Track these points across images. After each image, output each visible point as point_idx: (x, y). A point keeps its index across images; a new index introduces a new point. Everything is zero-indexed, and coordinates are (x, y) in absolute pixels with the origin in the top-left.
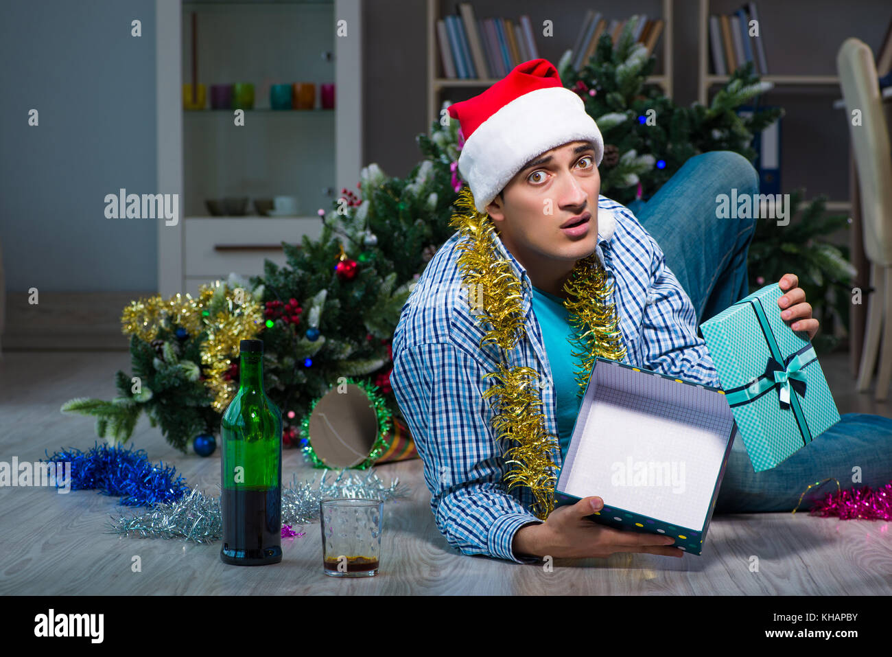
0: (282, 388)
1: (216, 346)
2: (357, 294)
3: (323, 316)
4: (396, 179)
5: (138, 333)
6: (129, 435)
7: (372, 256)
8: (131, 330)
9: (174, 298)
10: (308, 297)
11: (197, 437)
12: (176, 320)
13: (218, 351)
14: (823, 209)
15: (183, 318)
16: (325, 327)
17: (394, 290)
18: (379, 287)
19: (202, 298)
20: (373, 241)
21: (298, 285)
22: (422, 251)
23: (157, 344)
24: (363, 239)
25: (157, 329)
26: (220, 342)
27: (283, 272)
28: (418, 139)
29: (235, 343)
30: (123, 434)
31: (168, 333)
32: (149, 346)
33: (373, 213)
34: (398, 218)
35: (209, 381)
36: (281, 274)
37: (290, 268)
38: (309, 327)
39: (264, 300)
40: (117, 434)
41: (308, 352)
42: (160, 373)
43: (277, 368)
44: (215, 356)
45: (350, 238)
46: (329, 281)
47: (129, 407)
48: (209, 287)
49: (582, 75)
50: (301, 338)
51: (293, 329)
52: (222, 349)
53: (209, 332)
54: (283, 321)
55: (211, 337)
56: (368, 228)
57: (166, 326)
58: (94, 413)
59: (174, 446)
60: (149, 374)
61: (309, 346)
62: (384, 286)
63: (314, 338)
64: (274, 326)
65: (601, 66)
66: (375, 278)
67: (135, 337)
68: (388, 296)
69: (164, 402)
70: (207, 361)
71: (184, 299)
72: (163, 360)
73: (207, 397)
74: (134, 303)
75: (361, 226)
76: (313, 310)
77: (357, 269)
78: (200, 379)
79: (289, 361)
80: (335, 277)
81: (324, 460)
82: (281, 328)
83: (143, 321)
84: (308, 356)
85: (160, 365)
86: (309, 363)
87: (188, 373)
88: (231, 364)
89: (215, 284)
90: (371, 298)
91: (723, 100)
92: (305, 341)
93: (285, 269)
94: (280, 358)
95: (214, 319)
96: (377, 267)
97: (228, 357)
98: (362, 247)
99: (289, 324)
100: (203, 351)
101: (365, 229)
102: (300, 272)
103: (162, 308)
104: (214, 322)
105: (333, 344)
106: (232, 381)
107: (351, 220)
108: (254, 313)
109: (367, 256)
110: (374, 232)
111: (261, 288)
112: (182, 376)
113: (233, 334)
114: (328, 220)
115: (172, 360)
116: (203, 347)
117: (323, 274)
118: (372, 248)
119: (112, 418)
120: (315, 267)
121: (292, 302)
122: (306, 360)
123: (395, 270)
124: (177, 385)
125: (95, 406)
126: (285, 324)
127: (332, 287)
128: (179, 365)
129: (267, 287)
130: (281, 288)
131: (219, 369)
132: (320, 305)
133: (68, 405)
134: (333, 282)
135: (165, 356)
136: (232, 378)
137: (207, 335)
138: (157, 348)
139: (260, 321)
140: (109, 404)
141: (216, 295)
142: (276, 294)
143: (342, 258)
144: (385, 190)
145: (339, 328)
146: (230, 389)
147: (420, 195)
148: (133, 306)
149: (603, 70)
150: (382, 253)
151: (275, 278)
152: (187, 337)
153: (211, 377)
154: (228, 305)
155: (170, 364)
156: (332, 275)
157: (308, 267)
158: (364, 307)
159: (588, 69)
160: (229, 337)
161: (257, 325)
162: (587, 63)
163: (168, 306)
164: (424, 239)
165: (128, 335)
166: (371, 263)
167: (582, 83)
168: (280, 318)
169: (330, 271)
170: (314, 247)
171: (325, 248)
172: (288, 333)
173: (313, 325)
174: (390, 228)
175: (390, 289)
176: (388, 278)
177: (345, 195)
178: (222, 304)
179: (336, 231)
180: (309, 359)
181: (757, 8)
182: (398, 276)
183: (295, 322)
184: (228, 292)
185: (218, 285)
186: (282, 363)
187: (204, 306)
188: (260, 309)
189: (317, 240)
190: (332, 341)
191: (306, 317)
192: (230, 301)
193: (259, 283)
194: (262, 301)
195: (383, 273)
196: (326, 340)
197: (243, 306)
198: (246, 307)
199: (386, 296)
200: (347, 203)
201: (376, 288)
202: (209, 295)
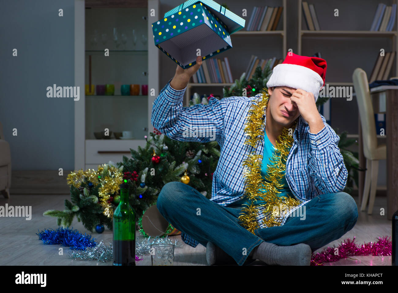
1: (104, 189)
2: (160, 169)
3: (146, 178)
5: (73, 185)
6: (70, 224)
7: (166, 154)
8: (71, 183)
9: (88, 171)
10: (141, 170)
11: (97, 226)
12: (88, 179)
13: (106, 191)
14: (346, 137)
15: (91, 178)
16: (147, 182)
17: (175, 168)
18: (169, 166)
19: (98, 171)
20: (166, 148)
21: (136, 166)
22: (186, 152)
23: (81, 189)
24: (162, 147)
25: (81, 183)
26: (106, 188)
27: (130, 161)
29: (112, 188)
30: (68, 224)
31: (85, 184)
32: (78, 189)
35: (102, 203)
36: (129, 161)
37: (133, 159)
38: (141, 182)
39: (123, 172)
40: (65, 224)
41: (141, 192)
42: (82, 200)
44: (104, 193)
45: (157, 147)
46: (148, 164)
47: (70, 213)
48: (102, 166)
49: (249, 83)
50: (138, 187)
51: (135, 183)
52: (107, 191)
53: (102, 184)
54: (131, 180)
55: (103, 186)
56: (164, 143)
57: (84, 182)
58: (56, 216)
59: (88, 229)
60: (78, 200)
61: (141, 190)
62: (171, 166)
63: (143, 187)
64: (127, 182)
65: (257, 79)
66: (167, 163)
67: (72, 186)
68: (172, 170)
69: (84, 212)
70: (101, 195)
71: (92, 171)
72: (83, 195)
73: (101, 210)
74: (72, 172)
75: (162, 142)
76: (143, 175)
77: (160, 159)
78: (98, 203)
79: (133, 196)
80: (151, 163)
81: (148, 234)
82: (130, 182)
83: (76, 179)
84: (141, 194)
85: (82, 197)
86: (141, 197)
87: (93, 200)
88: (110, 197)
89: (104, 165)
90: (166, 171)
92: (139, 188)
93: (131, 160)
95: (103, 179)
96: (168, 159)
97: (109, 194)
98: (162, 151)
99: (134, 180)
100: (99, 191)
101: (163, 144)
102: (138, 160)
103: (83, 174)
104: (103, 180)
105: (150, 189)
106: (111, 203)
107: (158, 140)
108: (120, 177)
109: (164, 154)
110: (167, 145)
111: (122, 167)
112: (91, 201)
113: (111, 185)
114: (148, 140)
115: (87, 195)
116: (99, 190)
117: (146, 161)
118: (166, 151)
119: (64, 218)
120: (143, 158)
121: (135, 172)
122: (140, 195)
123: (175, 160)
124: (89, 205)
125: (57, 213)
127: (150, 167)
128: (90, 197)
129: (124, 166)
130: (130, 167)
131: (106, 198)
132: (145, 174)
133: (46, 213)
134: (151, 165)
135: (84, 193)
136: (111, 202)
137: (101, 185)
138: (81, 190)
139: (122, 180)
140: (62, 213)
141: (104, 169)
142: (128, 169)
143: (154, 155)
145: (153, 183)
146: (110, 207)
148: (71, 173)
149: (258, 81)
150: (170, 153)
151: (127, 163)
152: (93, 186)
153: (102, 202)
154: (109, 173)
155: (86, 196)
156: (150, 162)
157: (140, 158)
158: (163, 175)
159: (252, 80)
160: (109, 186)
161: (120, 181)
162: (251, 78)
163: (85, 174)
164: (187, 148)
165: (69, 185)
166: (165, 157)
167: (250, 86)
168: (130, 179)
169: (149, 160)
170: (143, 151)
171: (147, 151)
172: (133, 184)
173: (143, 182)
174: (173, 143)
175: (173, 167)
176: (172, 163)
177: (155, 131)
178: (106, 174)
179: (151, 144)
180: (141, 195)
181: (321, 54)
182: (176, 162)
183: (135, 180)
184: (109, 168)
185: (105, 165)
186: (130, 196)
187: (100, 174)
188: (122, 175)
189: (144, 148)
190: (150, 188)
191: (140, 178)
192: (110, 172)
193: (121, 164)
194: (122, 172)
195: (170, 161)
196: (148, 187)
197: (115, 174)
198: (116, 175)
199: (171, 170)
200: (156, 133)
201: (167, 167)
202: (101, 170)
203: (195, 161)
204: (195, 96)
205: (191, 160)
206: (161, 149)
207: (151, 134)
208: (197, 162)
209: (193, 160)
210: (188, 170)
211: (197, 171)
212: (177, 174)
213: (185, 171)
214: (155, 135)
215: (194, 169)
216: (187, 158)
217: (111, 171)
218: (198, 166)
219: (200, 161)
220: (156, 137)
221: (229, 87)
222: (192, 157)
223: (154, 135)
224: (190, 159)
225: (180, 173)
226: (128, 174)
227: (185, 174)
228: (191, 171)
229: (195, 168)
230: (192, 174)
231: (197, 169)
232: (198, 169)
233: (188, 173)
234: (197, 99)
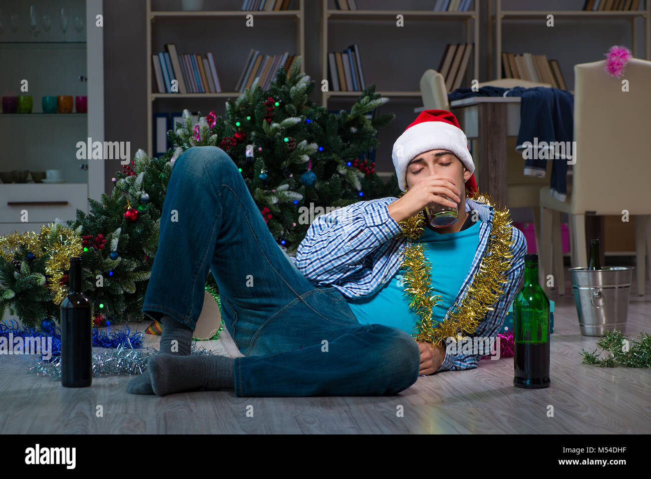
0: (94, 290)
1: (55, 263)
2: (138, 230)
3: (119, 244)
7: (147, 206)
9: (26, 234)
10: (109, 233)
11: (43, 321)
12: (27, 248)
13: (56, 266)
15: (32, 246)
16: (121, 251)
18: (152, 226)
19: (42, 233)
20: (146, 196)
21: (102, 225)
23: (16, 263)
24: (140, 196)
25: (14, 254)
26: (57, 261)
27: (89, 217)
29: (66, 262)
31: (22, 256)
32: (11, 264)
33: (145, 180)
34: (161, 183)
35: (51, 285)
36: (87, 218)
37: (93, 215)
38: (111, 252)
39: (82, 235)
41: (111, 267)
42: (19, 281)
43: (91, 277)
44: (54, 269)
45: (132, 195)
46: (120, 222)
47: (0, 302)
48: (47, 227)
49: (269, 93)
50: (105, 258)
51: (100, 253)
52: (59, 265)
53: (49, 255)
54: (94, 247)
55: (52, 258)
56: (143, 189)
57: (21, 251)
60: (12, 282)
61: (111, 263)
62: (155, 225)
63: (114, 258)
64: (89, 251)
65: (280, 87)
66: (150, 220)
69: (21, 299)
70: (49, 273)
71: (31, 234)
72: (20, 273)
73: (51, 296)
75: (139, 188)
76: (113, 240)
77: (139, 214)
78: (45, 284)
79: (98, 273)
80: (124, 220)
84: (111, 269)
85: (19, 276)
86: (111, 274)
87: (38, 280)
88: (64, 274)
90: (147, 233)
91: (357, 108)
92: (109, 260)
93: (90, 215)
94: (93, 271)
95: (51, 246)
96: (150, 213)
97: (62, 270)
98: (140, 201)
99: (98, 248)
100: (46, 266)
101: (141, 190)
102: (104, 217)
103: (18, 240)
104: (51, 248)
105: (126, 262)
106: (65, 285)
107: (132, 184)
108: (77, 243)
109: (144, 207)
110: (147, 192)
111: (80, 227)
112: (35, 283)
114: (118, 185)
115: (26, 272)
116: (46, 264)
117: (116, 218)
118: (146, 202)
120: (110, 213)
122: (109, 272)
124: (30, 288)
126: (95, 250)
127: (124, 226)
128: (32, 276)
129: (84, 227)
130: (91, 227)
131: (57, 277)
132: (117, 237)
134: (123, 223)
135: (22, 270)
136: (65, 283)
137: (49, 257)
138: (16, 265)
139: (81, 247)
141: (52, 232)
142: (89, 230)
143: (128, 209)
144: (151, 166)
146: (64, 290)
149: (282, 90)
150: (153, 206)
152: (34, 258)
153: (52, 283)
154: (60, 237)
155: (26, 275)
156: (122, 219)
157: (106, 213)
158: (142, 239)
159: (272, 90)
161: (79, 250)
162: (271, 86)
163: (22, 239)
166: (146, 211)
167: (271, 98)
168: (92, 246)
169: (121, 216)
170: (110, 202)
171: (117, 202)
172: (98, 255)
173: (114, 250)
174: (156, 189)
177: (127, 169)
178: (55, 238)
179: (123, 191)
180: (111, 271)
183: (101, 248)
184: (60, 230)
185: (52, 226)
186: (94, 274)
187: (44, 238)
188: (80, 240)
189: (112, 197)
190: (125, 260)
191: (109, 244)
193: (78, 224)
194: (81, 235)
195: (154, 217)
196: (122, 259)
197: (70, 238)
200: (128, 173)
201: (150, 227)
202: (47, 232)
204: (185, 113)
214: (125, 176)
217: (62, 235)
220: (127, 180)
221: (235, 99)
223: (123, 176)
226: (87, 239)
234: (189, 119)
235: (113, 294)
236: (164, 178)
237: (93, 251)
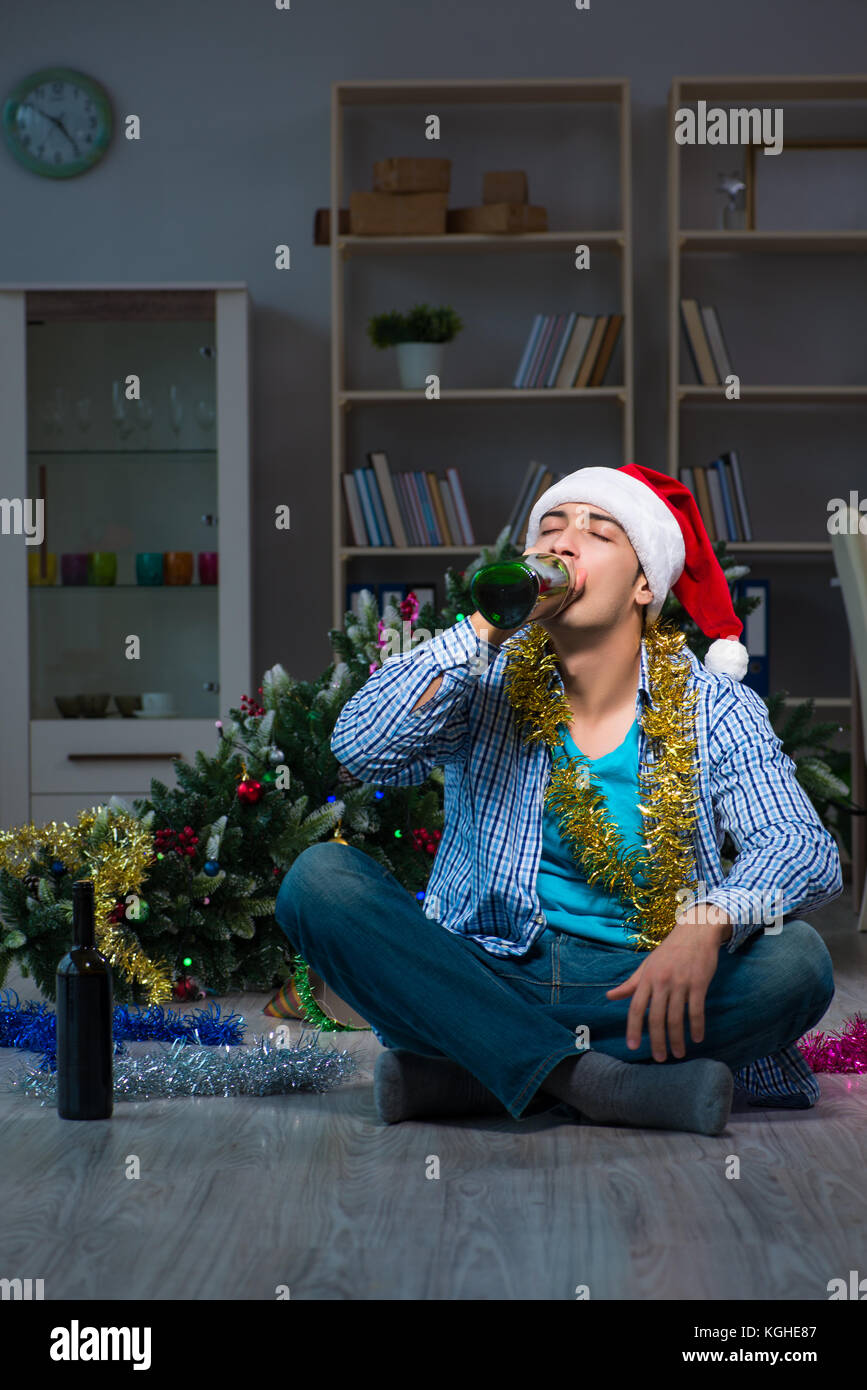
0: (176, 931)
1: (99, 882)
2: (262, 820)
3: (223, 847)
4: (305, 683)
5: (7, 868)
7: (279, 775)
9: (50, 827)
10: (208, 823)
12: (52, 852)
13: (102, 888)
14: (809, 716)
15: (61, 849)
16: (226, 859)
17: (305, 816)
18: (287, 811)
19: (81, 826)
20: (279, 756)
21: (192, 811)
23: (30, 880)
24: (267, 754)
25: (29, 863)
26: (104, 877)
27: (174, 794)
28: (329, 634)
29: (122, 878)
31: (43, 867)
32: (21, 882)
33: (278, 723)
34: (308, 731)
36: (170, 795)
37: (181, 790)
38: (207, 860)
39: (154, 829)
41: (206, 889)
42: (34, 914)
43: (170, 907)
44: (99, 894)
45: (252, 754)
46: (228, 805)
48: (89, 812)
50: (198, 872)
51: (188, 863)
52: (107, 886)
53: (91, 866)
54: (176, 852)
55: (95, 872)
56: (273, 743)
57: (40, 859)
60: (22, 915)
61: (207, 882)
62: (294, 811)
63: (213, 873)
64: (164, 858)
66: (282, 802)
68: (298, 823)
69: (39, 948)
71: (60, 827)
72: (38, 899)
75: (266, 741)
76: (211, 839)
77: (262, 791)
79: (184, 899)
80: (236, 801)
83: (14, 853)
84: (207, 894)
85: (34, 906)
86: (207, 901)
87: (65, 914)
88: (117, 903)
89: (97, 809)
90: (278, 825)
92: (202, 876)
93: (176, 791)
94: (173, 896)
95: (95, 850)
97: (113, 895)
98: (266, 764)
99: (184, 854)
101: (270, 744)
102: (195, 795)
103: (35, 837)
104: (96, 854)
105: (234, 879)
106: (118, 924)
107: (253, 733)
108: (144, 844)
109: (273, 776)
110: (280, 747)
111: (151, 814)
112: (61, 918)
113: (120, 869)
114: (226, 733)
115: (48, 899)
117: (221, 797)
120: (211, 788)
122: (203, 897)
123: (306, 792)
124: (55, 927)
126: (179, 857)
127: (233, 812)
128: (56, 905)
129: (157, 813)
130: (174, 814)
131: (105, 909)
132: (219, 834)
134: (235, 807)
135: (40, 893)
136: (118, 921)
137: (90, 870)
138: (30, 884)
139: (150, 852)
141: (98, 823)
142: (167, 820)
143: (244, 779)
144: (292, 698)
145: (240, 861)
146: (116, 933)
147: (335, 703)
150: (290, 773)
151: (164, 801)
152: (65, 872)
153: (94, 918)
154: (112, 834)
155: (47, 903)
156: (232, 799)
157: (204, 788)
158: (269, 836)
160: (115, 872)
161: (146, 857)
163: (42, 836)
168: (173, 849)
169: (230, 792)
170: (211, 765)
171: (224, 767)
172: (183, 866)
173: (213, 858)
174: (300, 742)
175: (300, 814)
176: (298, 801)
177: (245, 703)
178: (105, 833)
179: (236, 746)
180: (208, 897)
181: (738, 458)
182: (310, 799)
183: (190, 854)
184: (112, 819)
185: (100, 811)
186: (176, 902)
187: (84, 835)
188: (150, 839)
189: (214, 757)
190: (234, 876)
191: (203, 846)
192: (115, 830)
193: (148, 808)
194: (151, 829)
195: (292, 795)
196: (227, 874)
197: (130, 835)
198: (133, 837)
199: (295, 823)
200: (248, 711)
201: (284, 813)
202: (90, 823)
203: (364, 794)
204: (362, 599)
205: (354, 791)
206: (263, 759)
207: (233, 714)
208: (372, 798)
209: (360, 792)
210: (343, 822)
211: (370, 825)
212: (312, 834)
213: (336, 827)
214: (245, 717)
215: (364, 818)
216: (340, 786)
217: (118, 828)
218: (373, 809)
219: (379, 795)
220: (247, 723)
222: (354, 783)
223: (242, 716)
224: (349, 789)
225: (321, 831)
226: (164, 837)
227: (336, 835)
228: (356, 827)
229: (366, 817)
230: (357, 833)
231: (370, 817)
232: (375, 817)
233: (343, 831)
234: (370, 608)
235: (211, 938)
236: (314, 720)
237: (173, 859)
